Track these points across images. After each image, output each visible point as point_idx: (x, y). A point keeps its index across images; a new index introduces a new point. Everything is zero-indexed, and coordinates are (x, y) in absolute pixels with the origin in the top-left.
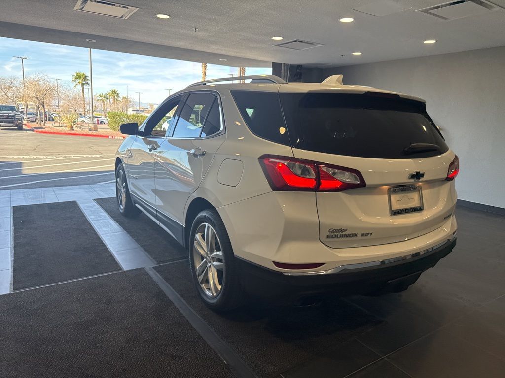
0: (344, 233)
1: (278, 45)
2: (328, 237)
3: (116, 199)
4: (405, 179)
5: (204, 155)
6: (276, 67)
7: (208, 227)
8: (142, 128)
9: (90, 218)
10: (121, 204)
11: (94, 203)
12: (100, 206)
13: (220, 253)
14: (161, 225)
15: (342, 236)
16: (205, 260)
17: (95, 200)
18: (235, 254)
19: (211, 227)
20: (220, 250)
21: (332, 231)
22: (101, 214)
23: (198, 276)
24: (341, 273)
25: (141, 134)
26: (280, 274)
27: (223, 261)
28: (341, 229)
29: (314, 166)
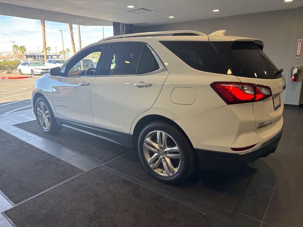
0: (264, 124)
1: (128, 11)
2: (258, 128)
3: (37, 122)
5: (151, 86)
6: (116, 26)
7: (161, 134)
8: (63, 71)
9: (23, 139)
10: (44, 125)
11: (16, 128)
12: (23, 129)
13: (176, 148)
14: (98, 136)
16: (156, 154)
17: (14, 125)
18: (194, 147)
19: (163, 133)
20: (174, 146)
21: (260, 124)
22: (29, 135)
23: (150, 165)
25: (62, 75)
27: (180, 152)
28: (263, 123)
29: (253, 86)
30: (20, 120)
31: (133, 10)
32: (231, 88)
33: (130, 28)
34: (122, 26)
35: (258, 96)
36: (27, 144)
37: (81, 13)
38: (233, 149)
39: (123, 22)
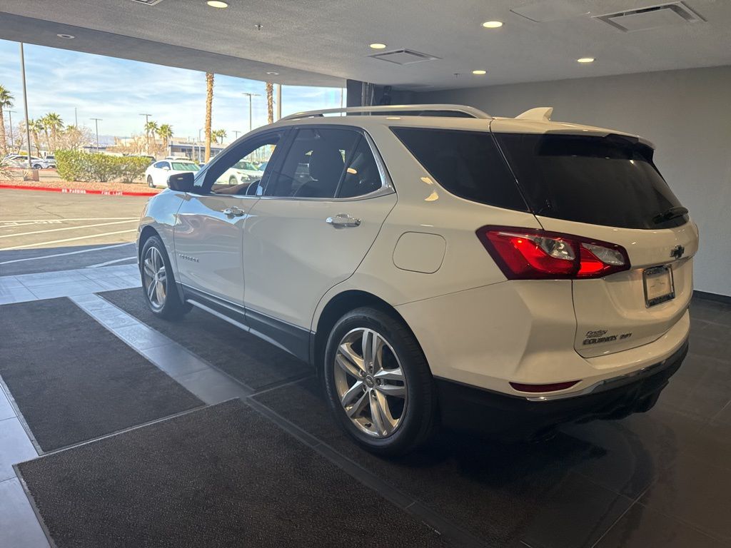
0: (604, 336)
1: (374, 56)
2: (585, 343)
3: (142, 290)
4: (666, 257)
5: (358, 225)
7: (371, 335)
8: (199, 183)
9: (107, 323)
10: (155, 298)
11: (100, 300)
12: (114, 303)
13: (397, 372)
14: (252, 331)
15: (601, 340)
16: (358, 383)
17: (98, 294)
18: (433, 373)
19: (376, 335)
20: (395, 366)
21: (590, 334)
22: (120, 316)
23: (346, 406)
24: (595, 392)
25: (197, 190)
26: (523, 400)
27: (405, 383)
28: (600, 331)
29: (575, 242)
30: (114, 285)
31: (385, 54)
32: (520, 242)
33: (385, 94)
34: (367, 89)
35: (585, 267)
36: (111, 334)
37: (271, 58)
38: (516, 386)
39: (369, 81)
